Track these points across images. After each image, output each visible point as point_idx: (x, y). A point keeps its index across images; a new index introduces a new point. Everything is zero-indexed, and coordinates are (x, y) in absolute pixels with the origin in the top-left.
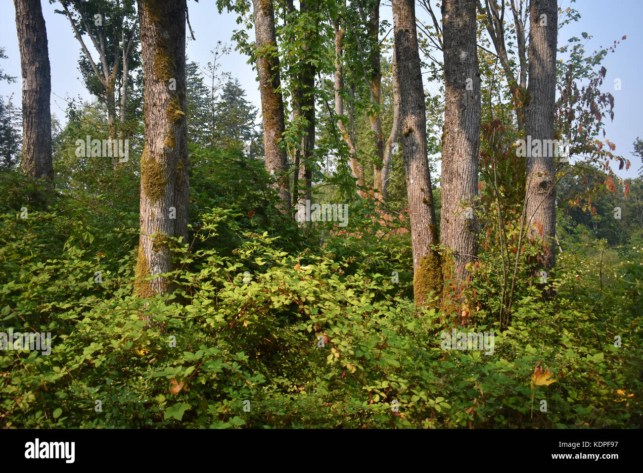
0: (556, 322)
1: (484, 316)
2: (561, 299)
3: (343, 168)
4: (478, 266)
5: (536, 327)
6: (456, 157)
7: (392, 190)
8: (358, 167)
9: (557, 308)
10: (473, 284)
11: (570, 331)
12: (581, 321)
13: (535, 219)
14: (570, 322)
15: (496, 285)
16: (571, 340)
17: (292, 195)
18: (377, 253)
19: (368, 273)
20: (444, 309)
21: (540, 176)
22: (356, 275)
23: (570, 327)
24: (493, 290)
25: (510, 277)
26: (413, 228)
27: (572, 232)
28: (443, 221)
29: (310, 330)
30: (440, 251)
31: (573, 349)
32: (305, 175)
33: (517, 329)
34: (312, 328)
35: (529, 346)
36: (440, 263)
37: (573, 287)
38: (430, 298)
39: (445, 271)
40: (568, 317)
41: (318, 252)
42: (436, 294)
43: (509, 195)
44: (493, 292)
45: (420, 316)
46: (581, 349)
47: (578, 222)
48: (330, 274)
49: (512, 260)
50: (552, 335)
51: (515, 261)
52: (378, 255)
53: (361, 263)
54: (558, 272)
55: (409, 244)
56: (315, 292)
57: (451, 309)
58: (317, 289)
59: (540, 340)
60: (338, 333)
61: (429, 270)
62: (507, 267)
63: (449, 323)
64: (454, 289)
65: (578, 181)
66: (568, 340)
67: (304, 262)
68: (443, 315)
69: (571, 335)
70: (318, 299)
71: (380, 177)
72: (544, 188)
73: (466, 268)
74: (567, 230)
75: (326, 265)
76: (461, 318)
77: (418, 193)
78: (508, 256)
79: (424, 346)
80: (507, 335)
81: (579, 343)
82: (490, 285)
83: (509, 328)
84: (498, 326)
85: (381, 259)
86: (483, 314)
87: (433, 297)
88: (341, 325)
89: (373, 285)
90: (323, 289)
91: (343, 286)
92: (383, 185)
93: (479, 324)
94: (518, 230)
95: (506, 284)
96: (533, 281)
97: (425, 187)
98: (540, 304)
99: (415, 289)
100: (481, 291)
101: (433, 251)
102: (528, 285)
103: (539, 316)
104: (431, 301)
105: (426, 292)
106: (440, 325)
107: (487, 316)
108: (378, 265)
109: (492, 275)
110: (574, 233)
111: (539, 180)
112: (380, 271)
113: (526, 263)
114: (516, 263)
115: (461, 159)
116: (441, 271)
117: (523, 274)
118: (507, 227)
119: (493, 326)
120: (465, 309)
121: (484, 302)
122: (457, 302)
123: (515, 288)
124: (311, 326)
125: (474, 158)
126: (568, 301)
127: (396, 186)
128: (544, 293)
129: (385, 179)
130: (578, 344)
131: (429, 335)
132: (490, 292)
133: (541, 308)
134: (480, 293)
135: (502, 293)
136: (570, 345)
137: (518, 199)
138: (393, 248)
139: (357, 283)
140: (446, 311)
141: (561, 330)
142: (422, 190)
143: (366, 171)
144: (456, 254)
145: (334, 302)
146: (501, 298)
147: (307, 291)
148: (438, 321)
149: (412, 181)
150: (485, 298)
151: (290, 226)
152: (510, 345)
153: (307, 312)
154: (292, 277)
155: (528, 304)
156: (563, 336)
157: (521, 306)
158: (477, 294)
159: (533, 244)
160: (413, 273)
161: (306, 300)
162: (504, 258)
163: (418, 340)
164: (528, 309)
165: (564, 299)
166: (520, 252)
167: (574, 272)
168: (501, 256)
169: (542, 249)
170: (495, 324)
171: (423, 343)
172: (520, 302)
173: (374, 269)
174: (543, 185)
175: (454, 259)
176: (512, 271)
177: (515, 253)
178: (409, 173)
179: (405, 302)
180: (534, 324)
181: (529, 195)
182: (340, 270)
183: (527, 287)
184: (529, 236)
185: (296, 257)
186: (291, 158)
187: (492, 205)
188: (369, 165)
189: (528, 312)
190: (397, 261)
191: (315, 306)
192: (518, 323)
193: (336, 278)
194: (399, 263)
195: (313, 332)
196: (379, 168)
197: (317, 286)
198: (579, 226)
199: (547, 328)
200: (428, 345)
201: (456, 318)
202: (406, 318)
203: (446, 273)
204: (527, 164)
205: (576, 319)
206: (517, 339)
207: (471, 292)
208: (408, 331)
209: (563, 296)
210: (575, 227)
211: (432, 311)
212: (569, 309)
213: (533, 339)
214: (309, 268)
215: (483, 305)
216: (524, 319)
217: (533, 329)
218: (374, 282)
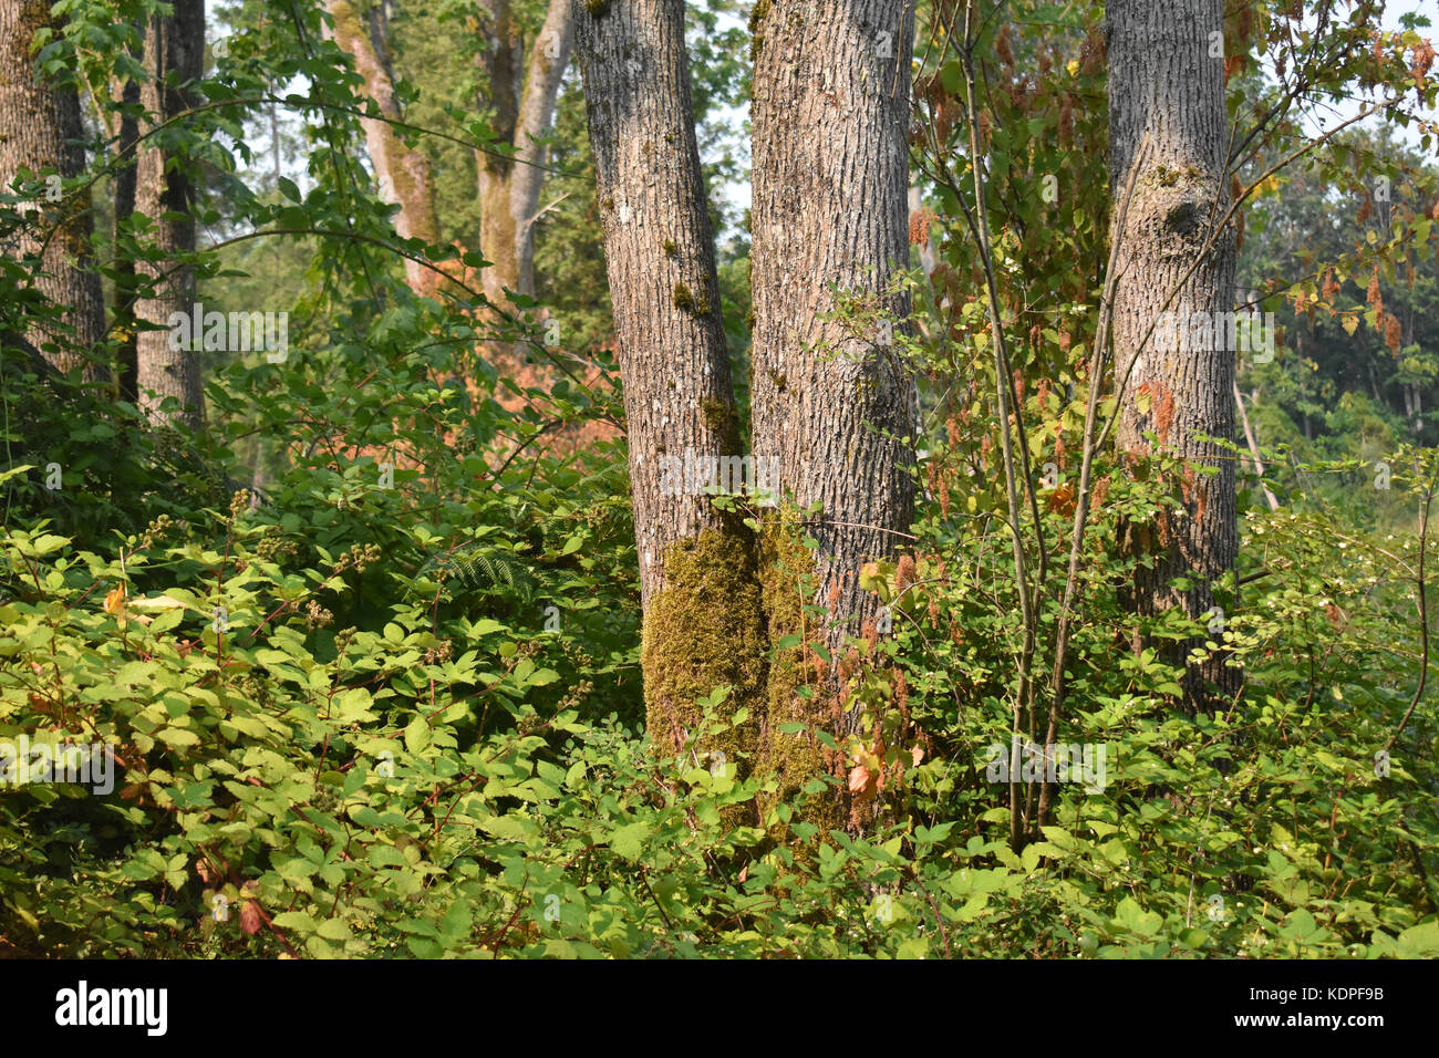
0: (1244, 797)
1: (945, 786)
2: (1262, 703)
3: (337, 165)
4: (910, 575)
5: (1163, 823)
6: (812, 104)
7: (558, 262)
8: (407, 163)
9: (1246, 741)
10: (892, 649)
11: (1300, 837)
12: (1344, 793)
13: (1150, 366)
14: (1305, 797)
15: (989, 652)
16: (1304, 875)
17: (108, 285)
18: (482, 530)
19: (443, 616)
20: (774, 760)
21: (1169, 182)
22: (391, 630)
23: (1302, 820)
24: (977, 675)
25: (1047, 618)
26: (635, 416)
27: (1317, 427)
28: (761, 385)
29: (177, 879)
30: (756, 512)
31: (1312, 909)
32: (164, 199)
33: (1084, 834)
34: (190, 868)
35: (1128, 905)
36: (753, 564)
37: (1309, 649)
38: (710, 715)
39: (777, 600)
40: (1292, 777)
41: (216, 535)
42: (741, 698)
43: (1041, 268)
44: (977, 680)
45: (671, 797)
46: (1347, 910)
47: (1342, 384)
48: (263, 625)
49: (1053, 542)
50: (1228, 857)
51: (1066, 546)
52: (487, 540)
53: (412, 574)
54: (1245, 587)
55: (617, 486)
56: (198, 711)
57: (805, 759)
58: (209, 696)
59: (1180, 879)
60: (306, 886)
61: (705, 596)
62: (1036, 574)
63: (796, 819)
64: (812, 678)
65: (1340, 213)
66: (1291, 872)
67: (150, 580)
68: (771, 787)
69: (1305, 853)
70: (217, 742)
71: (505, 205)
72: (1185, 233)
73: (863, 583)
74: (1298, 417)
75: (249, 587)
76: (848, 797)
77: (651, 262)
78: (1037, 524)
79: (689, 926)
80: (1042, 862)
81: (1340, 884)
82: (965, 651)
83: (1047, 830)
84: (1004, 827)
85: (499, 555)
86: (939, 776)
87: (726, 713)
88: (314, 851)
89: (463, 671)
90: (233, 694)
91: (319, 678)
92: (519, 240)
93: (923, 819)
94: (1075, 417)
95: (1030, 644)
96: (1145, 632)
97: (684, 239)
98: (1173, 727)
99: (648, 679)
100: (931, 681)
101: (724, 513)
102: (1127, 647)
103: (1172, 775)
104: (717, 730)
105: (696, 693)
106: (759, 834)
107: (959, 784)
108: (487, 583)
109: (971, 611)
110: (1327, 432)
111: (1163, 200)
112: (497, 609)
113: (1115, 555)
114: (1073, 557)
115: (832, 113)
116: (757, 602)
117: (1100, 602)
118: (1033, 403)
119: (984, 828)
120: (862, 761)
121: (941, 723)
122: (828, 728)
123: (1071, 660)
124: (182, 859)
125: (893, 107)
126: (1291, 707)
127: (575, 243)
128: (1192, 681)
129: (528, 213)
130: (1336, 888)
131: (713, 876)
132: (967, 683)
133: (1179, 744)
134: (924, 688)
135: (1017, 685)
136: (1299, 895)
137: (1077, 281)
138: (552, 507)
139: (391, 663)
140: (780, 770)
141: (1264, 834)
142: (672, 251)
143: (444, 180)
144: (820, 525)
145: (291, 750)
146: (1014, 705)
147: (160, 707)
148: (749, 814)
149: (625, 213)
150: (945, 707)
151: (91, 422)
152: (1054, 907)
153: (163, 799)
154: (94, 645)
155: (1126, 727)
156: (1273, 856)
157: (1097, 736)
158: (912, 692)
159: (1141, 472)
160: (640, 614)
161: (160, 745)
162: (1020, 535)
163: (664, 898)
164: (1124, 749)
165: (1272, 701)
166: (1086, 508)
167: (1315, 586)
168: (1007, 529)
169: (1178, 494)
170: (991, 815)
171: (688, 913)
172: (1091, 721)
173: (470, 598)
174: (1181, 220)
175: (811, 543)
176: (1057, 591)
177: (1069, 512)
178: (612, 179)
179: (602, 738)
180: (1150, 812)
181: (1119, 264)
182: (314, 608)
183: (1120, 656)
184: (1127, 441)
185: (108, 558)
186: (101, 123)
187: (967, 309)
188: (456, 154)
189: (1125, 760)
190: (569, 562)
191: (199, 770)
192: (1085, 810)
193: (291, 645)
194: (580, 570)
195: (195, 885)
196: (501, 167)
197: (208, 681)
198: (1346, 401)
199: (1207, 825)
200: (713, 919)
201: (829, 795)
202: (607, 804)
203: (778, 606)
204: (1116, 133)
205: (1326, 786)
206: (1082, 877)
207: (883, 685)
208: (621, 865)
209: (1274, 689)
210: (1330, 405)
211: (724, 772)
212: (1297, 742)
213: (1149, 875)
214: (171, 604)
215: (937, 740)
216: (1109, 791)
217: (1147, 833)
218: (468, 659)
